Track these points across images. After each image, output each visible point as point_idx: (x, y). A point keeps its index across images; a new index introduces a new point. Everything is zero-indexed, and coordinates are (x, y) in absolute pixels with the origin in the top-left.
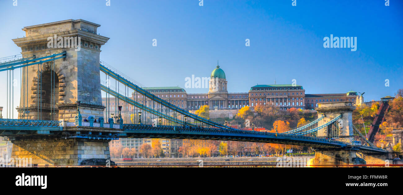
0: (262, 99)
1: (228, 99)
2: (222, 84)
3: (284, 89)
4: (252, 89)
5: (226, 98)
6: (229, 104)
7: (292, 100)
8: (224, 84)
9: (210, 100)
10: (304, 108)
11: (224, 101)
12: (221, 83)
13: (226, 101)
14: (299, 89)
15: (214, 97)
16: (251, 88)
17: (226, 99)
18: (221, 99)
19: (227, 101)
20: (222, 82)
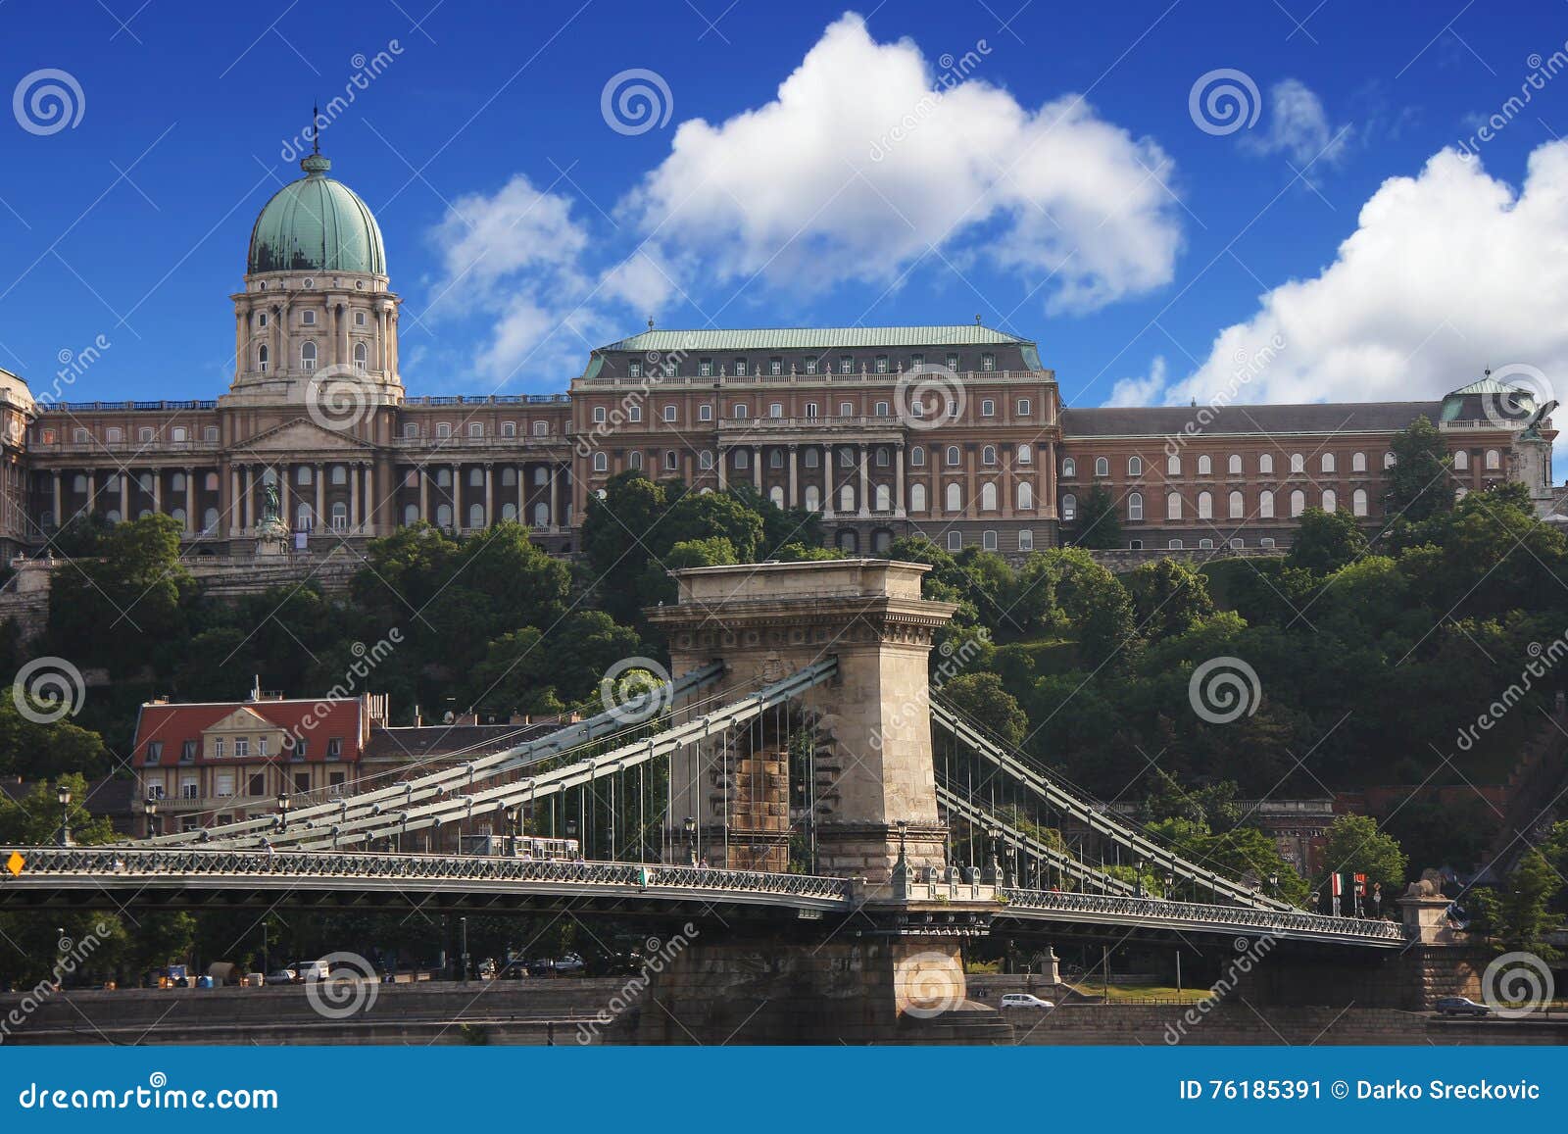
0: (685, 452)
1: (395, 452)
2: (349, 317)
3: (871, 369)
4: (599, 364)
5: (384, 442)
6: (404, 497)
7: (943, 468)
8: (367, 316)
9: (239, 458)
10: (1044, 532)
11: (361, 468)
12: (339, 310)
13: (375, 469)
14: (999, 367)
15: (270, 435)
16: (595, 355)
17: (377, 452)
18: (332, 457)
19: (384, 468)
20: (345, 300)
